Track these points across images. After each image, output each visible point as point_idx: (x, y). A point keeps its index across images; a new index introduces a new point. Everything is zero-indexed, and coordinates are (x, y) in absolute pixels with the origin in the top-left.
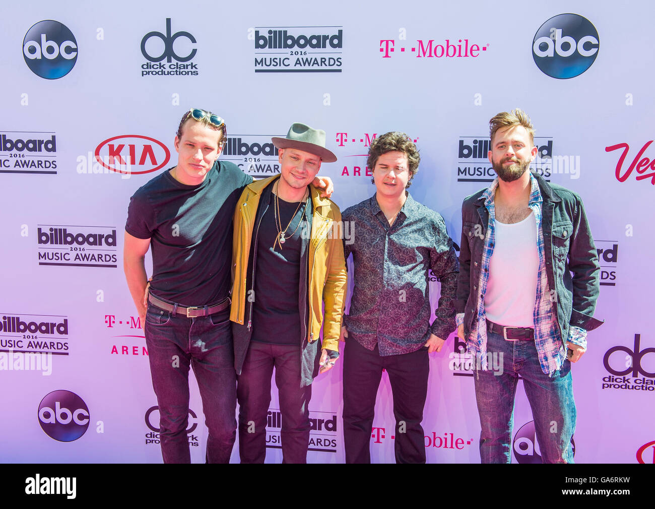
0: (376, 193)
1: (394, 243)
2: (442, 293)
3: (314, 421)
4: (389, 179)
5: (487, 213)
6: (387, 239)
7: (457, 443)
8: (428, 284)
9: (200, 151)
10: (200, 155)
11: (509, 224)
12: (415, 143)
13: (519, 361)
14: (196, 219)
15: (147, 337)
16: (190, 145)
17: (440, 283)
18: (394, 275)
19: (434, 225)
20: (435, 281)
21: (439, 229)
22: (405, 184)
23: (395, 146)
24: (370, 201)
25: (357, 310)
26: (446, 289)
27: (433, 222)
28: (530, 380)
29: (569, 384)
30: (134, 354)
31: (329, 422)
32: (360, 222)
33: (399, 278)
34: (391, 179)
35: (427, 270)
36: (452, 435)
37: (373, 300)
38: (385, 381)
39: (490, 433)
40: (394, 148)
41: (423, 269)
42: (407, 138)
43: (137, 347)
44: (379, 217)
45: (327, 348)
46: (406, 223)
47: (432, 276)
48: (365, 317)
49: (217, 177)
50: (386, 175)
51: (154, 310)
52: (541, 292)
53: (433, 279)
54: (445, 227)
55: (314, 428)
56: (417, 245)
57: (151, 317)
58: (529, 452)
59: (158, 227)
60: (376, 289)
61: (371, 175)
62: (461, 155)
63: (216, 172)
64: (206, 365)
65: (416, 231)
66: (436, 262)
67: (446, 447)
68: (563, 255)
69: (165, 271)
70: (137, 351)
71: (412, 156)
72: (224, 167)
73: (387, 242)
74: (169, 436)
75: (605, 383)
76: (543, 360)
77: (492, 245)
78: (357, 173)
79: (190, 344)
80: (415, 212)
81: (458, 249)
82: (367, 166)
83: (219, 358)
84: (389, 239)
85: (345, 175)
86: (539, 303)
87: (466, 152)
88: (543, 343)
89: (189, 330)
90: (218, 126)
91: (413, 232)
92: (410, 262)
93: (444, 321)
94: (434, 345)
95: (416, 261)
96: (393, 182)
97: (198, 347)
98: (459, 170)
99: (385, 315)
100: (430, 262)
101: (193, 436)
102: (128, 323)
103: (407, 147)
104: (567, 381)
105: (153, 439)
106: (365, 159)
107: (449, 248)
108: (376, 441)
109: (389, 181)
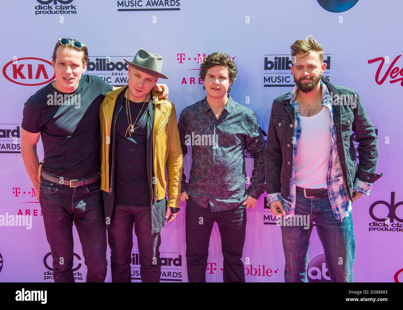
0: (206, 96)
1: (220, 132)
2: (255, 166)
3: (165, 259)
4: (215, 85)
5: (293, 109)
6: (215, 129)
7: (267, 272)
8: (244, 160)
9: (69, 67)
10: (69, 70)
11: (308, 117)
12: (233, 60)
13: (315, 212)
14: (73, 117)
15: (41, 202)
16: (62, 64)
17: (253, 159)
18: (220, 154)
19: (247, 118)
20: (249, 157)
21: (252, 121)
22: (227, 89)
23: (219, 61)
24: (203, 102)
25: (194, 179)
26: (258, 163)
27: (247, 116)
28: (323, 225)
29: (352, 228)
30: (35, 215)
31: (176, 259)
32: (195, 117)
33: (224, 156)
34: (216, 85)
35: (244, 150)
36: (264, 266)
37: (205, 172)
38: (215, 229)
39: (292, 265)
40: (218, 63)
41: (241, 150)
42: (228, 56)
43: (37, 210)
44: (209, 113)
45: (170, 206)
46: (228, 117)
47: (247, 154)
48: (200, 184)
49: (87, 87)
50: (213, 83)
51: (46, 183)
52: (332, 163)
53: (248, 157)
54: (256, 119)
55: (165, 264)
56: (236, 132)
57: (44, 188)
58: (319, 277)
59: (46, 123)
60: (207, 164)
61: (202, 83)
62: (266, 68)
63: (86, 83)
64: (84, 221)
65: (235, 123)
66: (250, 145)
67: (259, 275)
68: (348, 136)
69: (53, 155)
70: (37, 213)
71: (231, 69)
72: (92, 79)
73: (215, 131)
74: (59, 274)
75: (371, 227)
76: (336, 210)
77: (299, 131)
78: (192, 82)
79: (72, 207)
80: (235, 109)
81: (265, 135)
82: (199, 77)
83: (93, 216)
84: (217, 128)
85: (184, 83)
86: (331, 171)
87: (269, 65)
88: (335, 198)
89: (72, 197)
90: (80, 48)
91: (233, 123)
92: (231, 145)
93: (256, 186)
94: (250, 203)
95: (236, 144)
96: (218, 87)
97: (78, 209)
98: (265, 78)
99: (215, 183)
100: (246, 144)
101: (78, 273)
102: (30, 193)
103: (228, 62)
104: (350, 226)
105: (50, 276)
106: (198, 72)
107: (259, 134)
108: (210, 272)
109: (215, 86)
